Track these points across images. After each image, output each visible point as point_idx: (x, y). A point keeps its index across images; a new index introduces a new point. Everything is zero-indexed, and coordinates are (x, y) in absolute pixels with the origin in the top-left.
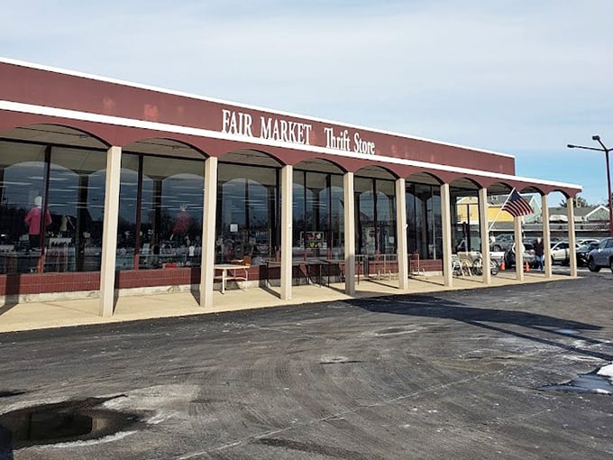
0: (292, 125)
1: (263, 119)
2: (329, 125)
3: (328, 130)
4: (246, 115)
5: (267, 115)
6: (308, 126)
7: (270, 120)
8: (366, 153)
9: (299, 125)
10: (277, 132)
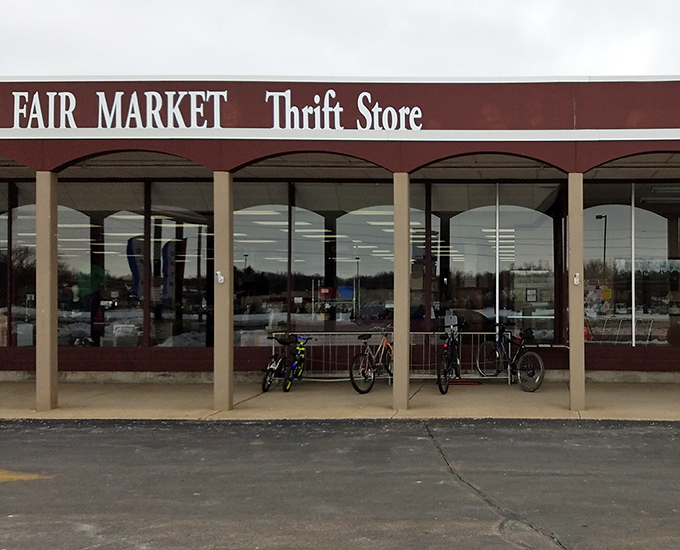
0: (176, 98)
1: (101, 95)
2: (280, 86)
3: (276, 95)
4: (63, 95)
5: (110, 88)
6: (217, 95)
7: (119, 95)
8: (402, 128)
9: (193, 95)
10: (137, 116)
